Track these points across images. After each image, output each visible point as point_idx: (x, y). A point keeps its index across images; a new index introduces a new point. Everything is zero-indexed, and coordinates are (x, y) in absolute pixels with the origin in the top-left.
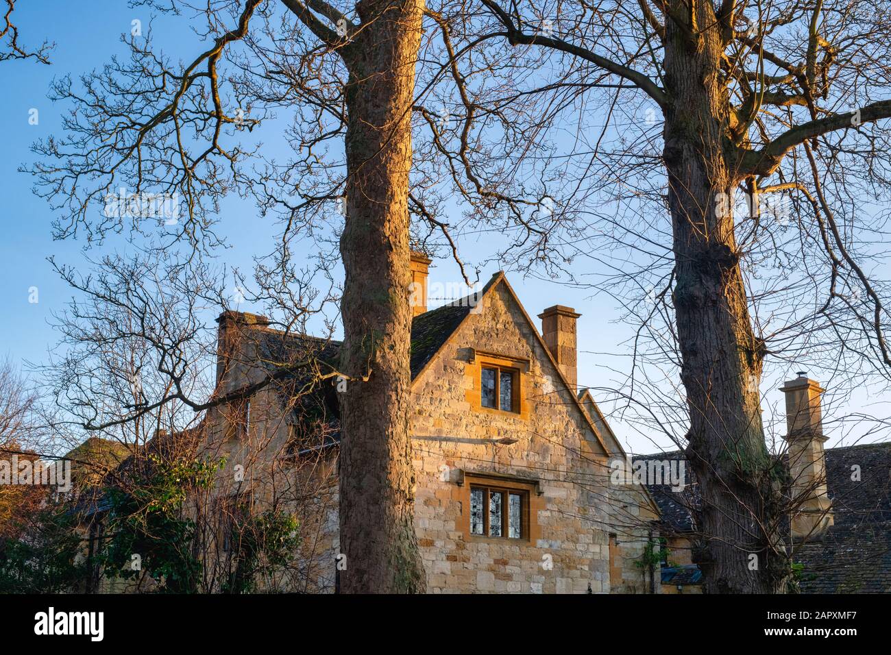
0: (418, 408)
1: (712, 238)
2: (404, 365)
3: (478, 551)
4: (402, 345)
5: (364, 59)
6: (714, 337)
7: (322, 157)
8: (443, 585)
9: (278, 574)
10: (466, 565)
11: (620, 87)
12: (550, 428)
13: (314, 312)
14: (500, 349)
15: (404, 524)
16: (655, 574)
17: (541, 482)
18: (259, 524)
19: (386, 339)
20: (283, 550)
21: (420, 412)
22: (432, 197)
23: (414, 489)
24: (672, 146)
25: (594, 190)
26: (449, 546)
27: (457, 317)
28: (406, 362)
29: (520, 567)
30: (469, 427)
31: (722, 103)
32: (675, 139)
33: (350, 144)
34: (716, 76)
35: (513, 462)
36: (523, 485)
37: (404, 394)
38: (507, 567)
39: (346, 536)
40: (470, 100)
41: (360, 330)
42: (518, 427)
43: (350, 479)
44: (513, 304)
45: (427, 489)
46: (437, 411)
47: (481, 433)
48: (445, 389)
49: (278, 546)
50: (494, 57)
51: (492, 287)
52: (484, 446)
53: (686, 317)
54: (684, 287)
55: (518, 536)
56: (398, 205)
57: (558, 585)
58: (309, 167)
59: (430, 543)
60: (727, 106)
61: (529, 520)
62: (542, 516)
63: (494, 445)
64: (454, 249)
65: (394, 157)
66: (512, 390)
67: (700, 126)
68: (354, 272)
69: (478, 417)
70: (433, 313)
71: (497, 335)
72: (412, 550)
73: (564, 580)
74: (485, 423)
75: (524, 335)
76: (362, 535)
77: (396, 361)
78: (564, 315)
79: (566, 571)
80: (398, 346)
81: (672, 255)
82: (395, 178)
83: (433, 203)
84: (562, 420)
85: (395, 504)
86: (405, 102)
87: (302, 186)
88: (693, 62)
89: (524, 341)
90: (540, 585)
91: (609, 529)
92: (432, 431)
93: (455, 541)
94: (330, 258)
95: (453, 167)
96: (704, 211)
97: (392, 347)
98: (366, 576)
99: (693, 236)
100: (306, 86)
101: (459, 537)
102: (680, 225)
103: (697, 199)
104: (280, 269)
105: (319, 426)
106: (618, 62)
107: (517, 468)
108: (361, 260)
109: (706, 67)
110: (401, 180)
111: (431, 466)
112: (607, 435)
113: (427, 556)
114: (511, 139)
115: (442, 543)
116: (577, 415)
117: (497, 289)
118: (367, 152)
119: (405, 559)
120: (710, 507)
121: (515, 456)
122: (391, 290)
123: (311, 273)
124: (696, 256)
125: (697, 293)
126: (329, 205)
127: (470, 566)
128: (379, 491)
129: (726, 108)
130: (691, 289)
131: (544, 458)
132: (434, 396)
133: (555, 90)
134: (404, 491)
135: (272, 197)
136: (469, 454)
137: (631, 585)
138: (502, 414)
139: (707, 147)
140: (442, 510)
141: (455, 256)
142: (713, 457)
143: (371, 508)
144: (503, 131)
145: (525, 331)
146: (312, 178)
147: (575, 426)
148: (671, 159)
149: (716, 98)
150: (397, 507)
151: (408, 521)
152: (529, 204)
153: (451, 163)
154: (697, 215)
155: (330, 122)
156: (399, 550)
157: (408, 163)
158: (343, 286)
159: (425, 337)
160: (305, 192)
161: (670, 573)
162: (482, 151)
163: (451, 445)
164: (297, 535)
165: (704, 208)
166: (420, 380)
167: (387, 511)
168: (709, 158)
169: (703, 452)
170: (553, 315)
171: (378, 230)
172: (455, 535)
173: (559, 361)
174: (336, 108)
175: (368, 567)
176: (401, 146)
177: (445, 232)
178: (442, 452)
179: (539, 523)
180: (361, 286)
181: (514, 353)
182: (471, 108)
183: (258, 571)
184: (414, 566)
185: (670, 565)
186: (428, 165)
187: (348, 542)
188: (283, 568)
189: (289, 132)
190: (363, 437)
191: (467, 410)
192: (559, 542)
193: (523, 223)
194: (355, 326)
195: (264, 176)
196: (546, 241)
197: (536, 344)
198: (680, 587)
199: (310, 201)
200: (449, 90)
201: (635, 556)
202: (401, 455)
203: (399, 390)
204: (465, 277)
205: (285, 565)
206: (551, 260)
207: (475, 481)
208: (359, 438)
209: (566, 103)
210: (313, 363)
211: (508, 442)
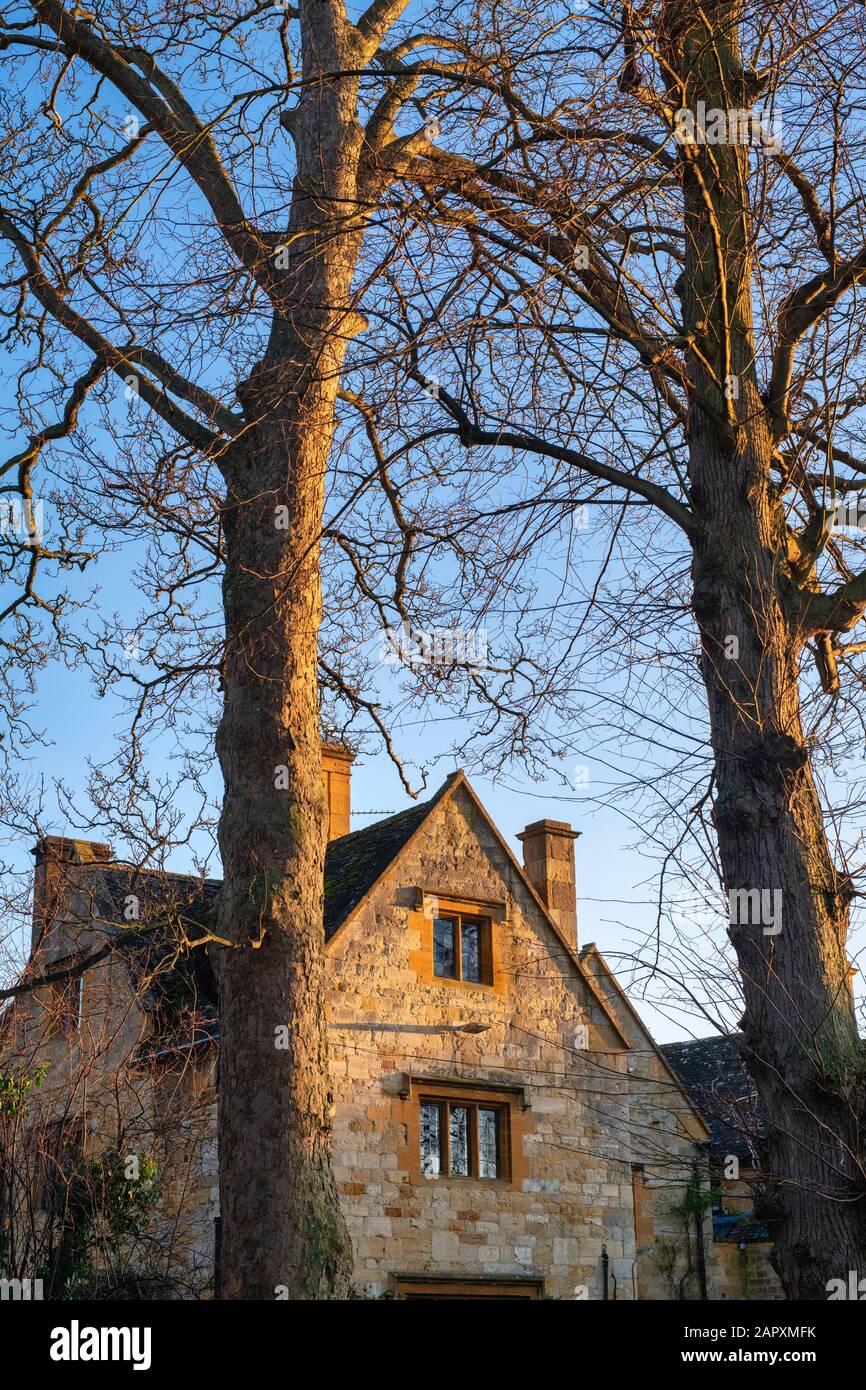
0: (338, 980)
1: (768, 725)
2: (314, 921)
3: (433, 1200)
4: (311, 891)
5: (249, 466)
6: (775, 872)
7: (190, 606)
8: (379, 1255)
9: (124, 1249)
10: (415, 1222)
11: (627, 503)
12: (538, 1005)
13: (178, 843)
14: (460, 888)
15: (317, 1166)
16: (704, 1226)
17: (528, 1090)
18: (96, 1170)
19: (286, 882)
20: (133, 1211)
21: (341, 988)
22: (355, 662)
23: (332, 1112)
24: (704, 589)
25: (593, 655)
26: (389, 1194)
27: (394, 841)
28: (317, 916)
29: (498, 1222)
30: (416, 1008)
31: (775, 527)
32: (710, 580)
33: (229, 592)
34: (765, 487)
35: (485, 1061)
36: (500, 1095)
37: (315, 966)
38: (478, 1223)
39: (228, 1187)
40: (408, 518)
41: (248, 870)
42: (490, 1006)
43: (235, 1099)
44: (479, 820)
45: (353, 1106)
46: (367, 985)
47: (434, 1017)
48: (378, 951)
49: (125, 1205)
50: (442, 455)
51: (447, 795)
52: (438, 1036)
53: (733, 844)
54: (729, 798)
55: (493, 1176)
56: (302, 680)
57: (557, 1249)
58: (169, 622)
59: (359, 1190)
60: (783, 529)
61: (510, 1149)
62: (530, 1142)
63: (455, 1034)
64: (388, 741)
65: (296, 610)
66: (479, 948)
67: (744, 560)
68: (237, 783)
69: (428, 992)
70: (358, 835)
71: (456, 866)
72: (330, 1206)
73: (565, 1241)
74: (441, 1001)
75: (496, 866)
76: (253, 1186)
77: (303, 915)
78: (554, 834)
79: (568, 1226)
80: (304, 893)
81: (709, 751)
82: (297, 641)
83: (355, 672)
84: (556, 993)
85: (303, 1136)
86: (311, 529)
87: (160, 651)
88: (731, 467)
89: (496, 875)
90: (529, 1250)
91: (633, 1159)
92: (359, 1016)
93: (397, 1185)
94: (202, 757)
95: (384, 619)
96: (754, 685)
97: (296, 895)
98: (260, 1250)
99: (740, 723)
100: (164, 504)
101: (404, 1178)
102: (719, 705)
103: (743, 668)
104: (127, 776)
105: (185, 1016)
106: (620, 468)
107: (488, 1069)
108: (248, 765)
109: (751, 472)
110: (306, 643)
111: (358, 1070)
112: (626, 1013)
113: (355, 1209)
114: (470, 577)
115: (378, 1189)
116: (578, 985)
117: (454, 798)
118: (255, 602)
119: (319, 1222)
120: (779, 1134)
121: (486, 1050)
122: (293, 809)
123: (173, 785)
124: (746, 752)
125: (748, 807)
126: (200, 679)
127: (421, 1224)
128: (279, 1117)
129: (781, 534)
130: (739, 801)
131: (531, 1053)
132: (362, 963)
133: (530, 509)
134: (316, 1116)
135: (114, 668)
136: (417, 1049)
137: (668, 1244)
138: (466, 987)
139: (756, 591)
140: (376, 1138)
141: (389, 752)
142: (782, 1056)
143: (267, 1143)
144: (458, 564)
145: (498, 859)
146: (175, 637)
147: (576, 1002)
148: (705, 609)
149: (767, 519)
150: (305, 1140)
151: (324, 1161)
152: (499, 671)
153: (381, 612)
154: (744, 692)
155: (200, 556)
156: (311, 1209)
157: (316, 619)
158: (221, 803)
159: (348, 871)
160: (165, 661)
161: (727, 1225)
162: (428, 594)
163: (389, 1036)
164: (154, 1186)
165: (754, 682)
166: (341, 937)
167: (291, 1148)
168: (758, 608)
169: (765, 1049)
170: (538, 835)
171: (272, 718)
172: (397, 1176)
173: (550, 903)
174: (209, 537)
175: (263, 1236)
176: (307, 594)
177: (374, 717)
178: (375, 1048)
179: (525, 1154)
180: (248, 803)
181: (481, 894)
182: (408, 532)
183: (93, 1244)
184: (334, 1231)
185: (726, 1212)
186: (348, 616)
187: (231, 1197)
188: (133, 1239)
189: (139, 573)
190: (253, 1033)
191: (414, 982)
192: (556, 1182)
193: (490, 700)
194: (239, 865)
195: (103, 637)
196: (525, 726)
197: (514, 880)
198: (742, 1246)
199: (172, 673)
200: (376, 506)
201: (673, 1199)
202: (311, 1060)
203: (307, 961)
204: (404, 782)
205: (136, 1234)
206: (533, 753)
207: (427, 1090)
208: (248, 1035)
209: (547, 528)
210: (175, 922)
211: (475, 1029)
